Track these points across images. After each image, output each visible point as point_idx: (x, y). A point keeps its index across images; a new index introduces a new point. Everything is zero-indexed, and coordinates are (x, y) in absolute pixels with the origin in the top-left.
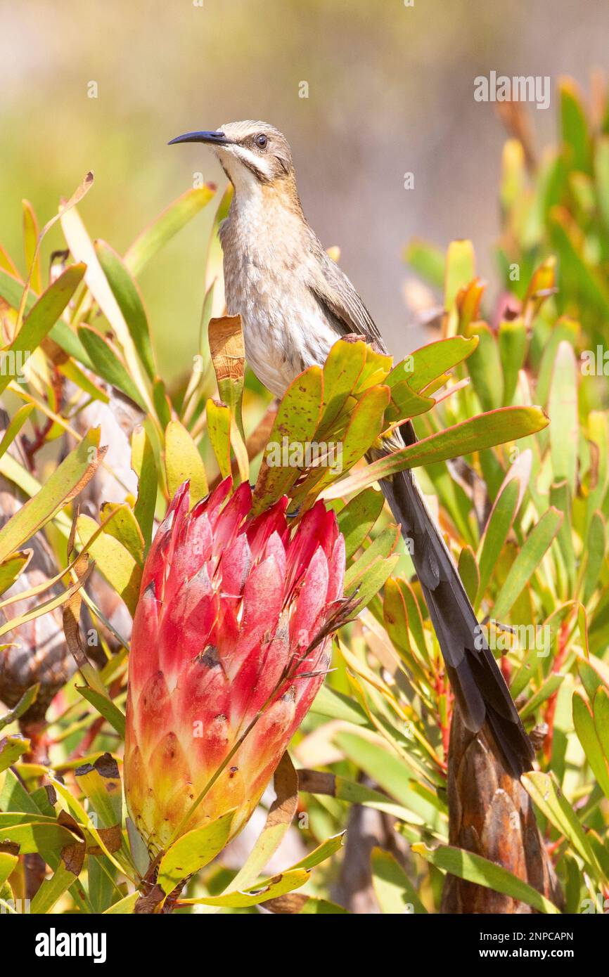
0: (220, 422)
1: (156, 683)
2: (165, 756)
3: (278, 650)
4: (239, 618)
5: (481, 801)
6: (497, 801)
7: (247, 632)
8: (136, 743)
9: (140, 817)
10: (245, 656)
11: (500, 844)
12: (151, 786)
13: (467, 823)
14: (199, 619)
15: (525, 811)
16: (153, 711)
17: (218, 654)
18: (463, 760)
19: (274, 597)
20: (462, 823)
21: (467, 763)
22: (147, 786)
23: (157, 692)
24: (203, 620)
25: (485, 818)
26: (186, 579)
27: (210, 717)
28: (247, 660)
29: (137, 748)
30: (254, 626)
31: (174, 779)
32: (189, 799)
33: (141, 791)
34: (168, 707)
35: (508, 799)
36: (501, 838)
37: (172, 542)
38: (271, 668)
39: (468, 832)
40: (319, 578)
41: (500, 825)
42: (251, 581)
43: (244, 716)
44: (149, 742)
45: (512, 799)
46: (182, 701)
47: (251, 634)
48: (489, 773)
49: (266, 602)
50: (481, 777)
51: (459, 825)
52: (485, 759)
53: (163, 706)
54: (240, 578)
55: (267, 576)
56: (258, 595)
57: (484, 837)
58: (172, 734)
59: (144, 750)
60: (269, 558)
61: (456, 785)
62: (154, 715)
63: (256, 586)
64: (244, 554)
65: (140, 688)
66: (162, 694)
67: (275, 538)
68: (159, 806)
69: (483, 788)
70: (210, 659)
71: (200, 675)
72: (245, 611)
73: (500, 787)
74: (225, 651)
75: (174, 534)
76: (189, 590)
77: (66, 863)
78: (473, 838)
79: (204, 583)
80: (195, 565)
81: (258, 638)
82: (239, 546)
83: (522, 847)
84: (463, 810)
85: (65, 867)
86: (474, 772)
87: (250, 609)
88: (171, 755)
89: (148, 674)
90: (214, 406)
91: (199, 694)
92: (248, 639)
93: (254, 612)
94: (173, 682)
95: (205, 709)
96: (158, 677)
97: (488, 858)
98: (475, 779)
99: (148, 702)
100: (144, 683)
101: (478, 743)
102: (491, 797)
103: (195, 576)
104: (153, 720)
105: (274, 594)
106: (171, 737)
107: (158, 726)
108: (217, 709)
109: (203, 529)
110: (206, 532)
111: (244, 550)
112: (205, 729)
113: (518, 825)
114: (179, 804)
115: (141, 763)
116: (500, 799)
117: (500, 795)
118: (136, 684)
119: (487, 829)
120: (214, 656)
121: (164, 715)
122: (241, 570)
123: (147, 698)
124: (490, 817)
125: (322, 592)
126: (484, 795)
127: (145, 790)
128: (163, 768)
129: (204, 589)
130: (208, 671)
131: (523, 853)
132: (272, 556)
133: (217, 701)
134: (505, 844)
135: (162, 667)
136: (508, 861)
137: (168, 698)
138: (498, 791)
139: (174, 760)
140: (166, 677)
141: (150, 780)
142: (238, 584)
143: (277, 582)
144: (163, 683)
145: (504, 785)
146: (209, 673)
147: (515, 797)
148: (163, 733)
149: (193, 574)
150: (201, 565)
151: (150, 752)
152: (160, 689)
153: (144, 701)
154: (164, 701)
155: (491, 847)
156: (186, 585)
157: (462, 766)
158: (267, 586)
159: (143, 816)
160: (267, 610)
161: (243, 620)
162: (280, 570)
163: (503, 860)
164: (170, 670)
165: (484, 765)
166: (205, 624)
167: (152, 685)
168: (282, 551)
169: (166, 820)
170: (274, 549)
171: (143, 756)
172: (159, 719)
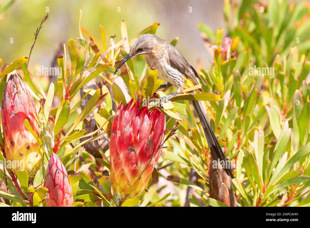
0: (132, 85)
1: (117, 156)
2: (121, 175)
3: (149, 146)
4: (138, 138)
5: (218, 186)
6: (222, 186)
7: (140, 142)
8: (113, 172)
9: (116, 191)
10: (141, 148)
11: (223, 197)
12: (118, 183)
13: (214, 192)
14: (127, 139)
15: (230, 188)
16: (117, 163)
17: (133, 148)
18: (213, 176)
19: (147, 132)
20: (213, 192)
21: (214, 176)
22: (117, 183)
23: (118, 158)
24: (128, 139)
25: (219, 191)
26: (123, 128)
27: (133, 164)
28: (141, 149)
29: (113, 173)
30: (142, 140)
31: (124, 181)
32: (128, 186)
33: (115, 184)
34: (121, 162)
35: (225, 186)
36: (223, 196)
37: (119, 118)
38: (148, 151)
39: (214, 194)
40: (159, 126)
41: (223, 192)
42: (141, 128)
43: (142, 163)
44: (117, 171)
45: (226, 186)
46: (125, 161)
47: (142, 142)
48: (220, 179)
49: (145, 133)
50: (218, 180)
51: (212, 192)
52: (219, 175)
53: (120, 162)
54: (138, 128)
55: (145, 127)
56: (143, 132)
57: (219, 196)
58: (123, 169)
59: (116, 173)
60: (145, 122)
61: (211, 182)
62: (117, 165)
63: (142, 130)
64: (138, 122)
65: (113, 157)
66: (119, 159)
67: (146, 116)
68: (121, 188)
69: (219, 183)
70: (131, 149)
71: (129, 154)
72: (140, 136)
73: (223, 182)
74: (135, 147)
75: (119, 116)
76: (124, 131)
77: (97, 203)
78: (216, 196)
79: (128, 130)
80: (125, 124)
81: (144, 143)
82: (137, 119)
83: (229, 198)
84: (213, 189)
85: (96, 204)
86: (216, 179)
87: (141, 136)
88: (123, 175)
89: (115, 154)
90: (131, 81)
91: (129, 159)
92: (141, 144)
93: (142, 136)
94: (122, 156)
95: (131, 162)
96: (118, 154)
97: (220, 201)
98: (216, 181)
99: (115, 161)
100: (114, 156)
101: (217, 171)
102: (221, 185)
103: (126, 128)
104: (117, 166)
105: (147, 131)
106: (122, 170)
107: (119, 167)
108: (134, 162)
109: (127, 115)
110: (128, 116)
111: (138, 121)
112: (131, 167)
113: (228, 192)
114: (126, 187)
115: (115, 177)
116: (223, 186)
117: (223, 185)
118: (112, 156)
119: (220, 193)
120: (132, 148)
121: (120, 164)
122: (138, 126)
123: (115, 160)
124: (220, 191)
125: (160, 129)
126: (219, 185)
127: (117, 184)
128: (121, 178)
129: (128, 131)
130: (131, 152)
131: (229, 200)
132: (146, 121)
133: (134, 160)
134: (224, 197)
135: (118, 152)
136: (225, 202)
137: (121, 160)
138: (223, 184)
139: (124, 176)
140: (120, 155)
141: (117, 181)
142: (137, 129)
143: (148, 128)
144: (119, 156)
145: (224, 182)
146: (131, 153)
147: (227, 185)
148: (120, 169)
149: (125, 127)
150: (127, 125)
151: (117, 174)
152: (119, 158)
153: (114, 161)
154: (120, 161)
155: (221, 198)
156: (123, 130)
157: (213, 177)
158: (145, 129)
159: (116, 190)
160: (146, 136)
161: (139, 139)
162: (148, 125)
163: (224, 202)
164: (121, 153)
165: (219, 177)
166: (129, 140)
167: (116, 157)
168: (148, 120)
169: (123, 191)
170: (146, 119)
171: (115, 175)
172: (119, 165)
